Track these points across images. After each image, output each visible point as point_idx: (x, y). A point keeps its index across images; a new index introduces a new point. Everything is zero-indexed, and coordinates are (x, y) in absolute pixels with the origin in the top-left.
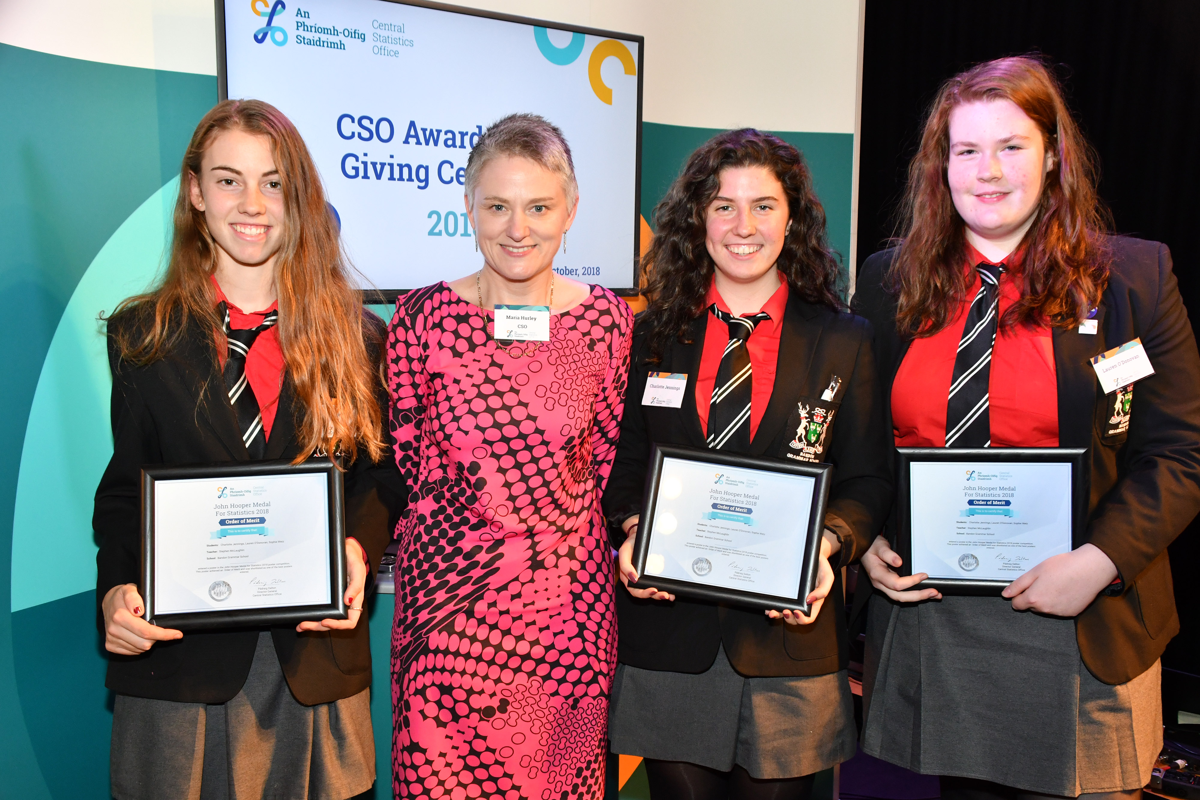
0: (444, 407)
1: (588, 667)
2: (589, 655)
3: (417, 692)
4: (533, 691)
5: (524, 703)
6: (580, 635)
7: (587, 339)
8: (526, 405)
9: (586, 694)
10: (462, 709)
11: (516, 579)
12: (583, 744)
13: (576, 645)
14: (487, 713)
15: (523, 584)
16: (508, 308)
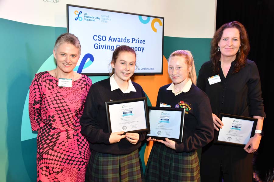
0: (46, 102)
1: (82, 161)
2: (82, 158)
3: (40, 168)
4: (69, 167)
5: (66, 170)
6: (80, 154)
7: (81, 87)
8: (66, 102)
9: (82, 167)
10: (51, 172)
11: (64, 141)
12: (82, 179)
13: (79, 156)
14: (58, 173)
15: (65, 142)
16: (62, 79)
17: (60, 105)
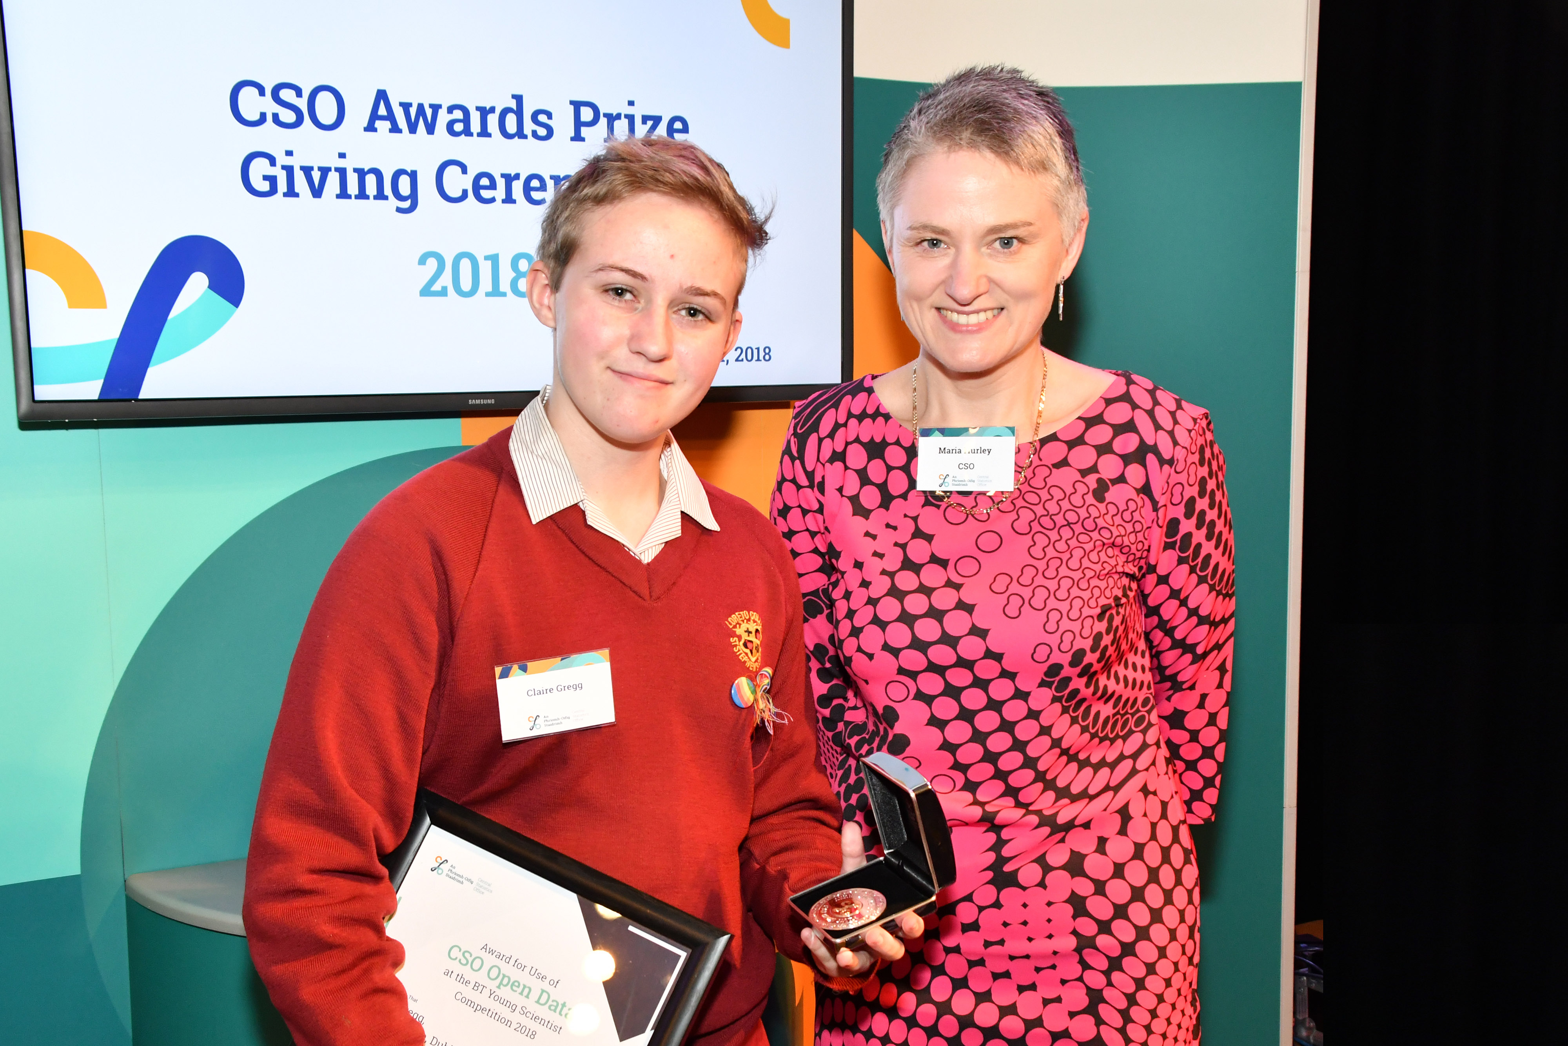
6: (1092, 1010)
7: (1092, 480)
8: (970, 609)
13: (1084, 1028)
15: (981, 909)
17: (927, 629)
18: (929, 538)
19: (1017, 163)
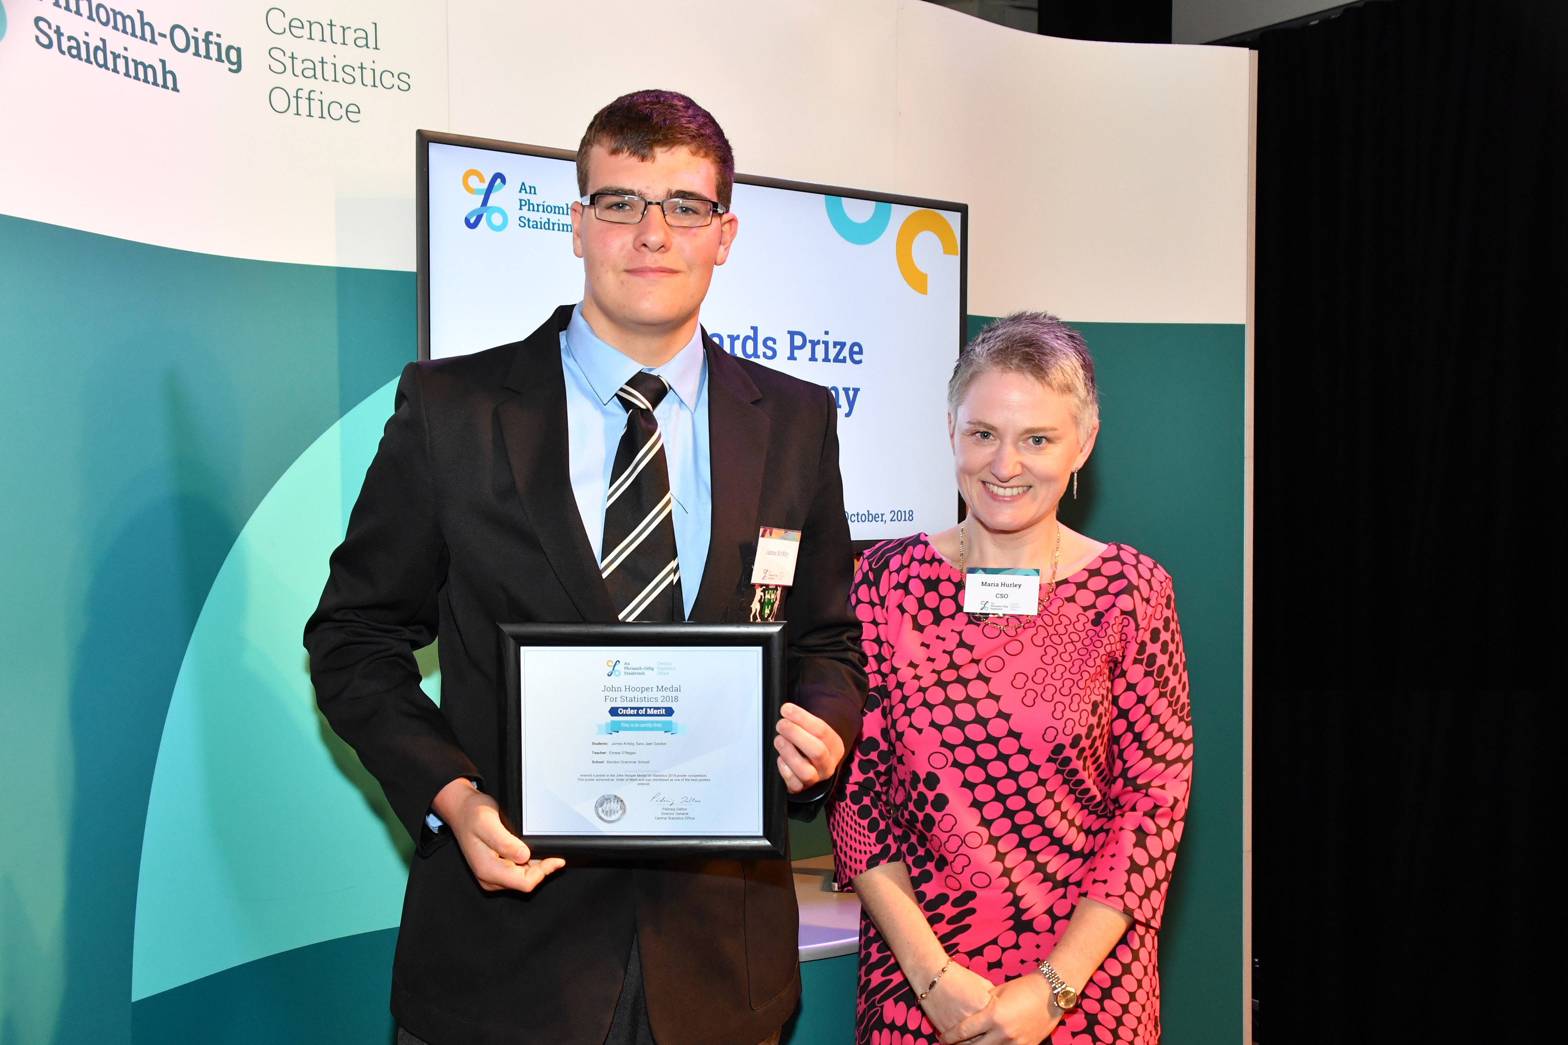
7: (1091, 613)
8: (997, 698)
11: (994, 942)
15: (1004, 950)
16: (986, 571)
17: (965, 712)
18: (971, 648)
19: (1050, 385)
